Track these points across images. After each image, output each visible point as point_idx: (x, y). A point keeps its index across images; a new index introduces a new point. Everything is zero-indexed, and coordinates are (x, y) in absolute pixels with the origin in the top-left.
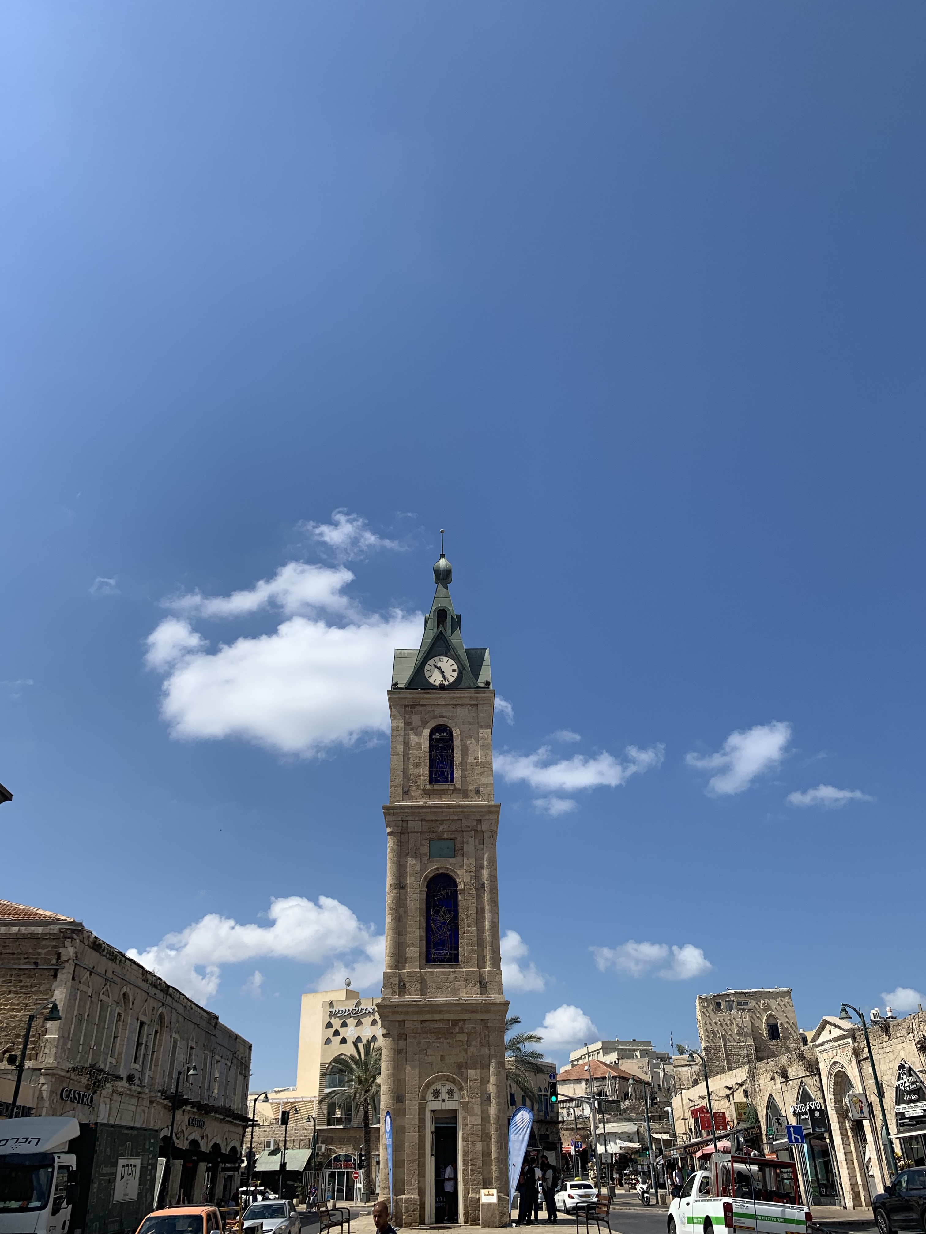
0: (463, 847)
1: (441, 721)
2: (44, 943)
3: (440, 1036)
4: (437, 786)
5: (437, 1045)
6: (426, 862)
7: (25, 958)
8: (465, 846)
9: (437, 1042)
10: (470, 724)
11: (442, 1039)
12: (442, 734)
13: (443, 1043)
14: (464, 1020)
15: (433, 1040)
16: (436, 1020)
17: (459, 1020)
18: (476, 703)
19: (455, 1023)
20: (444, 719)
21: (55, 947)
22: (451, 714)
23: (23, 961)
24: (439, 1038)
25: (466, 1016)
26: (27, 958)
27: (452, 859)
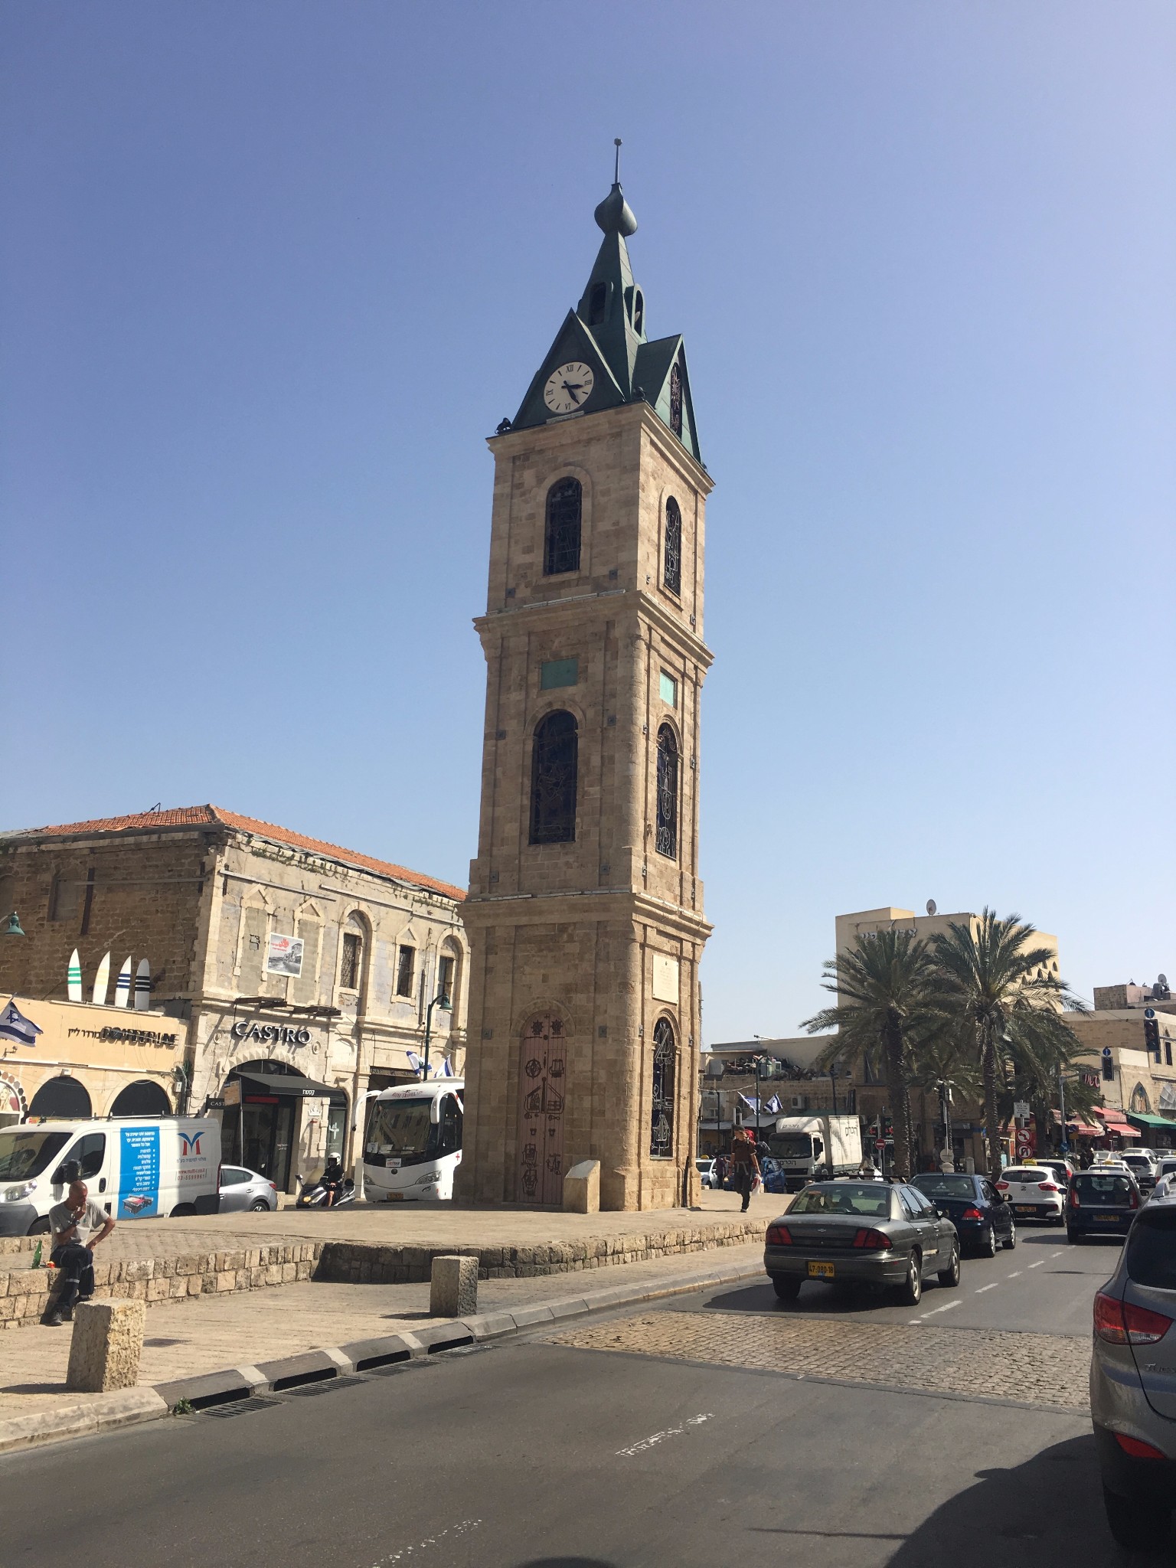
0: (587, 667)
1: (564, 473)
2: (187, 851)
3: (543, 947)
4: (555, 579)
5: (538, 959)
6: (535, 697)
7: (169, 871)
8: (590, 666)
9: (538, 956)
10: (609, 467)
11: (545, 952)
12: (566, 494)
13: (546, 956)
14: (575, 924)
15: (533, 952)
16: (536, 925)
17: (570, 923)
18: (618, 430)
19: (563, 928)
20: (570, 468)
21: (197, 856)
22: (580, 458)
23: (168, 874)
24: (541, 950)
25: (576, 917)
26: (172, 870)
27: (571, 688)
